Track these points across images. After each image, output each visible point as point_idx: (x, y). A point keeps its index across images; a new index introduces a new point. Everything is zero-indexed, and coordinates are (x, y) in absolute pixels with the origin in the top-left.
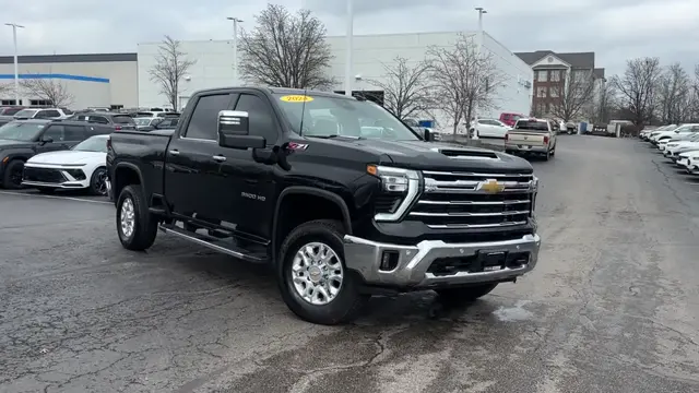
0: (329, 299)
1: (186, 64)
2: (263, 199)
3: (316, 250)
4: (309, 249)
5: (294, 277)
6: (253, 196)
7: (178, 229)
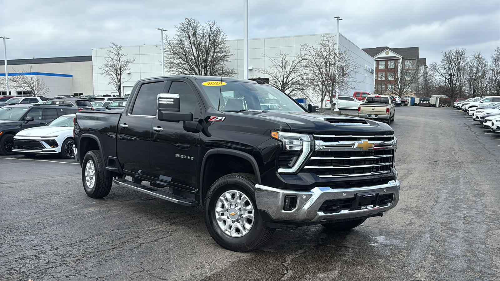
0: (244, 233)
1: (128, 62)
2: (192, 158)
3: (233, 196)
4: (228, 196)
5: (217, 217)
6: (184, 157)
7: (127, 181)
